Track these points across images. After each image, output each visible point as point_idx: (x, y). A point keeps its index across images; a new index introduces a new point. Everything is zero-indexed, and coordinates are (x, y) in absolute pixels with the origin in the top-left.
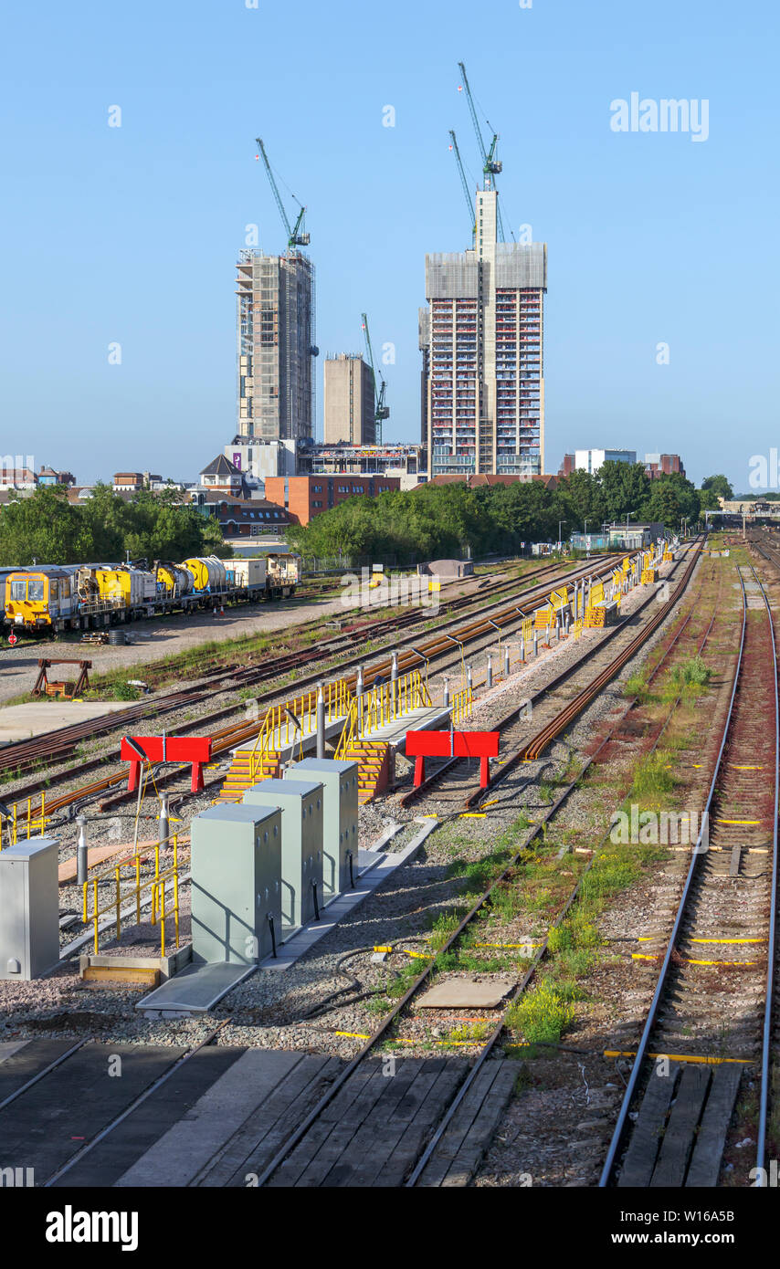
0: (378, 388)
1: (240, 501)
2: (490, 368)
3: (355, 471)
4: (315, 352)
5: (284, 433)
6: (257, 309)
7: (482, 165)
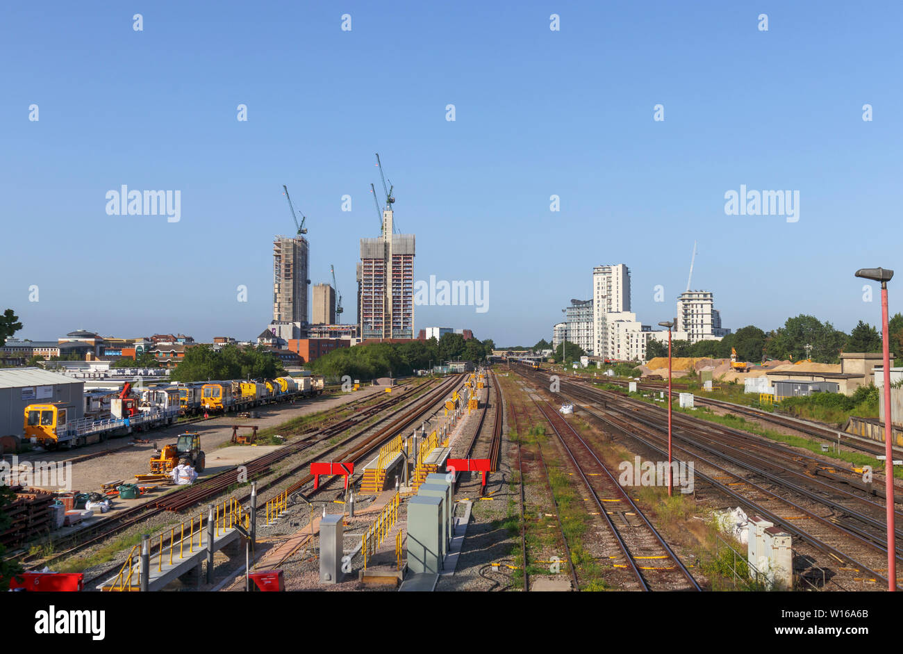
0: (337, 298)
1: (276, 350)
2: (389, 290)
3: (327, 337)
4: (309, 282)
5: (295, 320)
6: (283, 262)
7: (386, 199)
